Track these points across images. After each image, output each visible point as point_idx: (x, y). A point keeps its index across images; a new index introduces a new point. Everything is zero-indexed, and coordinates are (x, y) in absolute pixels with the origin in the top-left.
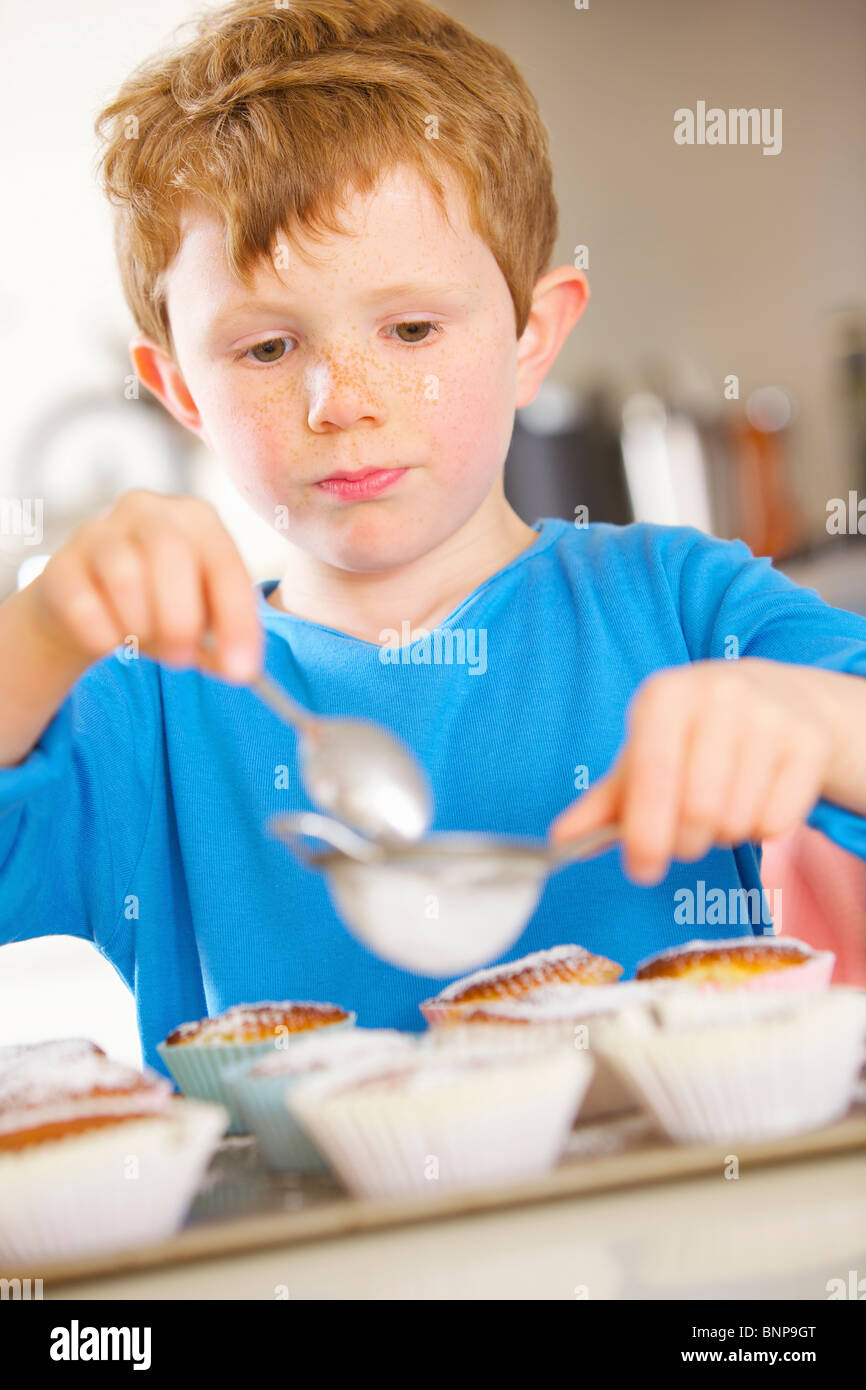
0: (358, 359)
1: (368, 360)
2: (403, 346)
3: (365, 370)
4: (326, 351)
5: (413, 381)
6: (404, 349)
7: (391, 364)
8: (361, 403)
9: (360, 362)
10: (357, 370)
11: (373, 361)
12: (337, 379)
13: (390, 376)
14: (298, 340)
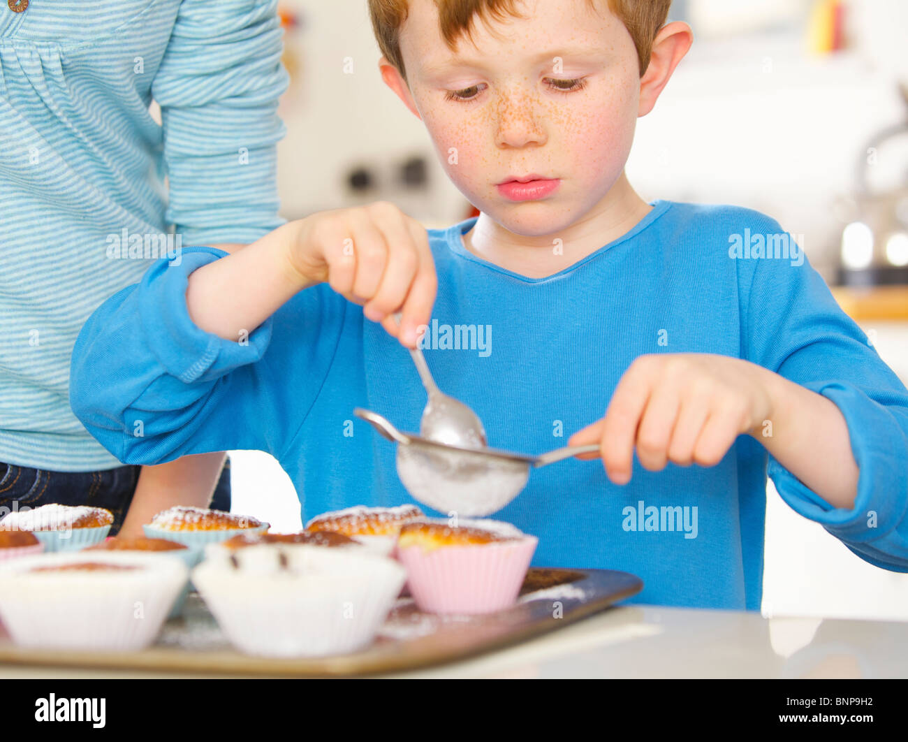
0: (528, 100)
1: (535, 100)
2: (559, 91)
3: (532, 108)
4: (506, 94)
5: (565, 116)
6: (560, 93)
7: (551, 103)
8: (529, 133)
9: (529, 103)
10: (527, 108)
11: (538, 101)
12: (513, 115)
13: (550, 111)
14: (488, 83)
